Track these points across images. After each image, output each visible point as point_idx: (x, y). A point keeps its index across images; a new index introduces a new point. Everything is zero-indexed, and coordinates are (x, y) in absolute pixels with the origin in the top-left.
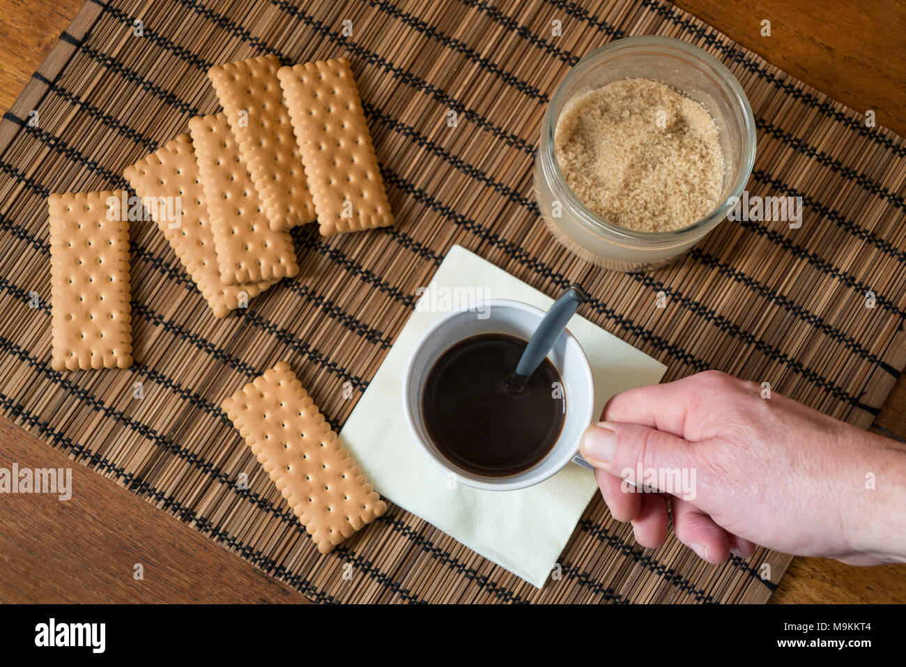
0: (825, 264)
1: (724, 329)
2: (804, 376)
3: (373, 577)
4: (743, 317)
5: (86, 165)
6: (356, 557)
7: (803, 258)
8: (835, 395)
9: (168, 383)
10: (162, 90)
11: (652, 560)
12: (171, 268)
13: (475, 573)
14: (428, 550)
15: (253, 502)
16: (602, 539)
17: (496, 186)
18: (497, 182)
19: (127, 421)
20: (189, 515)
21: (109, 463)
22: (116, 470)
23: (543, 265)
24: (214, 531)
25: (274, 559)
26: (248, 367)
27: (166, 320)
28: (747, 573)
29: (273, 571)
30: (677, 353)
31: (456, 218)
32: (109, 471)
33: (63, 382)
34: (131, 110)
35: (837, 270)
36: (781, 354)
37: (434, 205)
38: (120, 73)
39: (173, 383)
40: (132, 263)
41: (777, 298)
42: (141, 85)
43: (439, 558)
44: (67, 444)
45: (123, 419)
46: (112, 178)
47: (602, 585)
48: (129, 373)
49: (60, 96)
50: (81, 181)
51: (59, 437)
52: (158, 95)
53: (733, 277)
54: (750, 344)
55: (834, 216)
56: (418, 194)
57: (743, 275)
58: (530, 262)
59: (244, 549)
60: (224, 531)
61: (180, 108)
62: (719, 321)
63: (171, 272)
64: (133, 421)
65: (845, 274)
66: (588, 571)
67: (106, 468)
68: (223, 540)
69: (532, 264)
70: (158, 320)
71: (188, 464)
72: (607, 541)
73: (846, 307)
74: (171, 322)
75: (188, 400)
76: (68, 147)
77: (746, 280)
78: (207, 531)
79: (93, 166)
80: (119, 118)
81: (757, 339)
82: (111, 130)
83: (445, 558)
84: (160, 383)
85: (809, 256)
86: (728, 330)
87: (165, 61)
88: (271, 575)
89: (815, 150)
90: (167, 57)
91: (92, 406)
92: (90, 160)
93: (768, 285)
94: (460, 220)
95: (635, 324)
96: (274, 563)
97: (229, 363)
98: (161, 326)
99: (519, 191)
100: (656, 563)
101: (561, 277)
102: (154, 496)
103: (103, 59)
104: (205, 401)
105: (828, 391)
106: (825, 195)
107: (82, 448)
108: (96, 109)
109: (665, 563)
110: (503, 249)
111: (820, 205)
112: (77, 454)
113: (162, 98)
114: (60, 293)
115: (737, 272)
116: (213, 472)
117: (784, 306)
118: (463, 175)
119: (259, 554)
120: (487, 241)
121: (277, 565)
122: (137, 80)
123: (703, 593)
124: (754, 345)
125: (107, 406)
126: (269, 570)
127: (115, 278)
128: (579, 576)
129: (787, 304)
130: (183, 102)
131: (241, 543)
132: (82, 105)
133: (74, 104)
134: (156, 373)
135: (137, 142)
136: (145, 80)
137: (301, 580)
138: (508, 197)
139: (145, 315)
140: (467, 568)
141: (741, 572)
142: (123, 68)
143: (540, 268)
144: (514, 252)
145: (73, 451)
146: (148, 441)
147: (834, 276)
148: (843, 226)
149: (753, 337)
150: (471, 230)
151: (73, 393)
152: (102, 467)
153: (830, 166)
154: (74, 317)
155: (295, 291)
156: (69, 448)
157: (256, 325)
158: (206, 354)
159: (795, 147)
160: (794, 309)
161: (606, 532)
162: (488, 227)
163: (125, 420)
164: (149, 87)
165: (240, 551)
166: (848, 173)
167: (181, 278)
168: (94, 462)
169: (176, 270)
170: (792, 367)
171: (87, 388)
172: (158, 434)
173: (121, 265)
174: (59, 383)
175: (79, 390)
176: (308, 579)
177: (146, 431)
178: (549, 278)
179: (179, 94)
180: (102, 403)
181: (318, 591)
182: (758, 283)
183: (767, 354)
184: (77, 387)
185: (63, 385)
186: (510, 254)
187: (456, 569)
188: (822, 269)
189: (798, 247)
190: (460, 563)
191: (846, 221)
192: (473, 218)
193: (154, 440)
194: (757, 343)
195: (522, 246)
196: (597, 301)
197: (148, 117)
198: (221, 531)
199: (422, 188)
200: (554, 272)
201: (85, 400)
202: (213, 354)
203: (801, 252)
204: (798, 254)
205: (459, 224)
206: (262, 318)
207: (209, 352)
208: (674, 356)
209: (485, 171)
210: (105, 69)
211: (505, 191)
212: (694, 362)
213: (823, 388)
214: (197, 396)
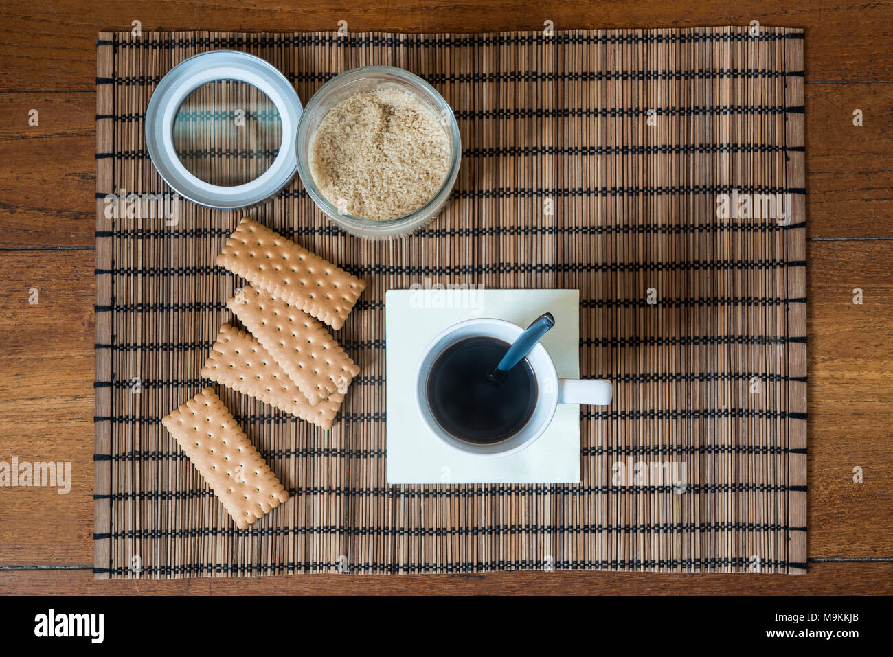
0: (711, 146)
1: (670, 233)
2: (743, 230)
3: (543, 532)
4: (677, 217)
5: (171, 386)
6: (523, 527)
7: (694, 153)
8: (771, 230)
9: (322, 491)
10: (187, 305)
11: (716, 411)
12: (273, 416)
13: (607, 487)
14: (567, 493)
15: (432, 535)
16: (675, 418)
17: (458, 233)
18: (457, 230)
19: (311, 530)
20: (394, 567)
21: (318, 563)
22: (326, 565)
23: (524, 265)
24: (418, 567)
25: (470, 561)
26: (368, 451)
27: (293, 450)
28: (783, 380)
29: (475, 569)
30: (649, 266)
31: (444, 271)
32: (321, 568)
33: (252, 533)
34: (176, 331)
35: (722, 145)
36: (718, 225)
37: (424, 271)
38: (151, 310)
39: (325, 489)
40: (245, 431)
41: (693, 190)
42: (172, 310)
43: (578, 493)
44: (282, 567)
45: (308, 530)
46: (194, 383)
47: (694, 446)
48: (292, 499)
49: (122, 350)
50: (175, 398)
51: (273, 567)
52: (187, 310)
53: (655, 193)
54: (694, 231)
55: (697, 110)
56: (407, 271)
57: (661, 188)
58: (513, 268)
59: (446, 568)
60: (425, 563)
61: (207, 309)
62: (664, 229)
63: (274, 419)
64: (315, 528)
65: (728, 145)
66: (679, 443)
67: (318, 568)
68: (428, 570)
69: (516, 268)
70: (288, 454)
71: (371, 536)
72: (679, 417)
73: (743, 167)
74: (297, 450)
75: (343, 495)
76: (151, 381)
77: (665, 191)
78: (414, 570)
79: (176, 383)
80: (172, 341)
81: (697, 225)
82: (171, 352)
83: (582, 491)
84: (316, 494)
85: (697, 149)
86: (673, 232)
87: (176, 284)
88: (475, 572)
89: (657, 72)
90: (176, 281)
91: (282, 534)
92: (171, 381)
93: (681, 184)
94: (448, 271)
95: (609, 264)
96: (472, 564)
97: (354, 456)
98: (292, 456)
99: (476, 227)
100: (720, 411)
101: (541, 265)
102: (363, 569)
103: (134, 308)
104: (355, 489)
105: (764, 231)
106: (682, 99)
107: (293, 564)
108: (152, 344)
109: (726, 408)
110: (490, 272)
111: (683, 109)
112: (293, 569)
113: (191, 310)
114: (213, 479)
115: (655, 188)
116: (391, 531)
117: (701, 192)
118: (431, 239)
119: (458, 564)
120: (476, 273)
121: (475, 564)
122: (166, 308)
123: (761, 411)
124: (697, 231)
125: (291, 528)
126: (472, 570)
127: (242, 448)
128: (676, 450)
129: (702, 190)
130: (207, 304)
131: (442, 565)
132: (141, 347)
133: (135, 350)
134: (309, 489)
135: (194, 349)
136: (172, 305)
137: (497, 563)
138: (471, 235)
139: (276, 457)
140: (600, 488)
141: (778, 383)
142: (151, 305)
143: (523, 268)
144: (499, 268)
145: (289, 569)
146: (333, 535)
147: (722, 151)
148: (708, 113)
149: (693, 225)
150: (461, 273)
151: (264, 535)
152: (315, 568)
153: (674, 77)
154: (232, 489)
155: (367, 384)
156: (285, 569)
157: (355, 421)
158: (334, 458)
159: (642, 78)
160: (709, 190)
161: (675, 411)
162: (471, 264)
163: (309, 530)
164: (177, 308)
165: (445, 570)
166: (689, 75)
167: (284, 418)
168: (307, 569)
169: (277, 415)
170: (731, 229)
171: (270, 526)
172: (338, 527)
173: (240, 437)
174: (250, 535)
175: (266, 530)
176: (501, 559)
177: (328, 530)
178: (534, 271)
179: (200, 300)
180: (287, 528)
181: (513, 562)
182: (674, 188)
183: (709, 231)
184: (263, 530)
185: (253, 535)
186: (497, 272)
187: (593, 493)
188: (711, 151)
189: (686, 146)
190: (593, 488)
191: (708, 108)
192: (457, 264)
193: (338, 533)
194: (698, 228)
195: (501, 262)
196: (575, 264)
197: (190, 328)
198: (423, 565)
199: (408, 265)
200: (534, 265)
201: (274, 534)
202: (338, 455)
203: (690, 149)
204: (689, 152)
205: (450, 274)
206: (356, 415)
207: (336, 455)
208: (649, 270)
209: (443, 228)
210: (140, 314)
211: (467, 233)
212: (664, 266)
213: (760, 230)
214: (347, 489)
